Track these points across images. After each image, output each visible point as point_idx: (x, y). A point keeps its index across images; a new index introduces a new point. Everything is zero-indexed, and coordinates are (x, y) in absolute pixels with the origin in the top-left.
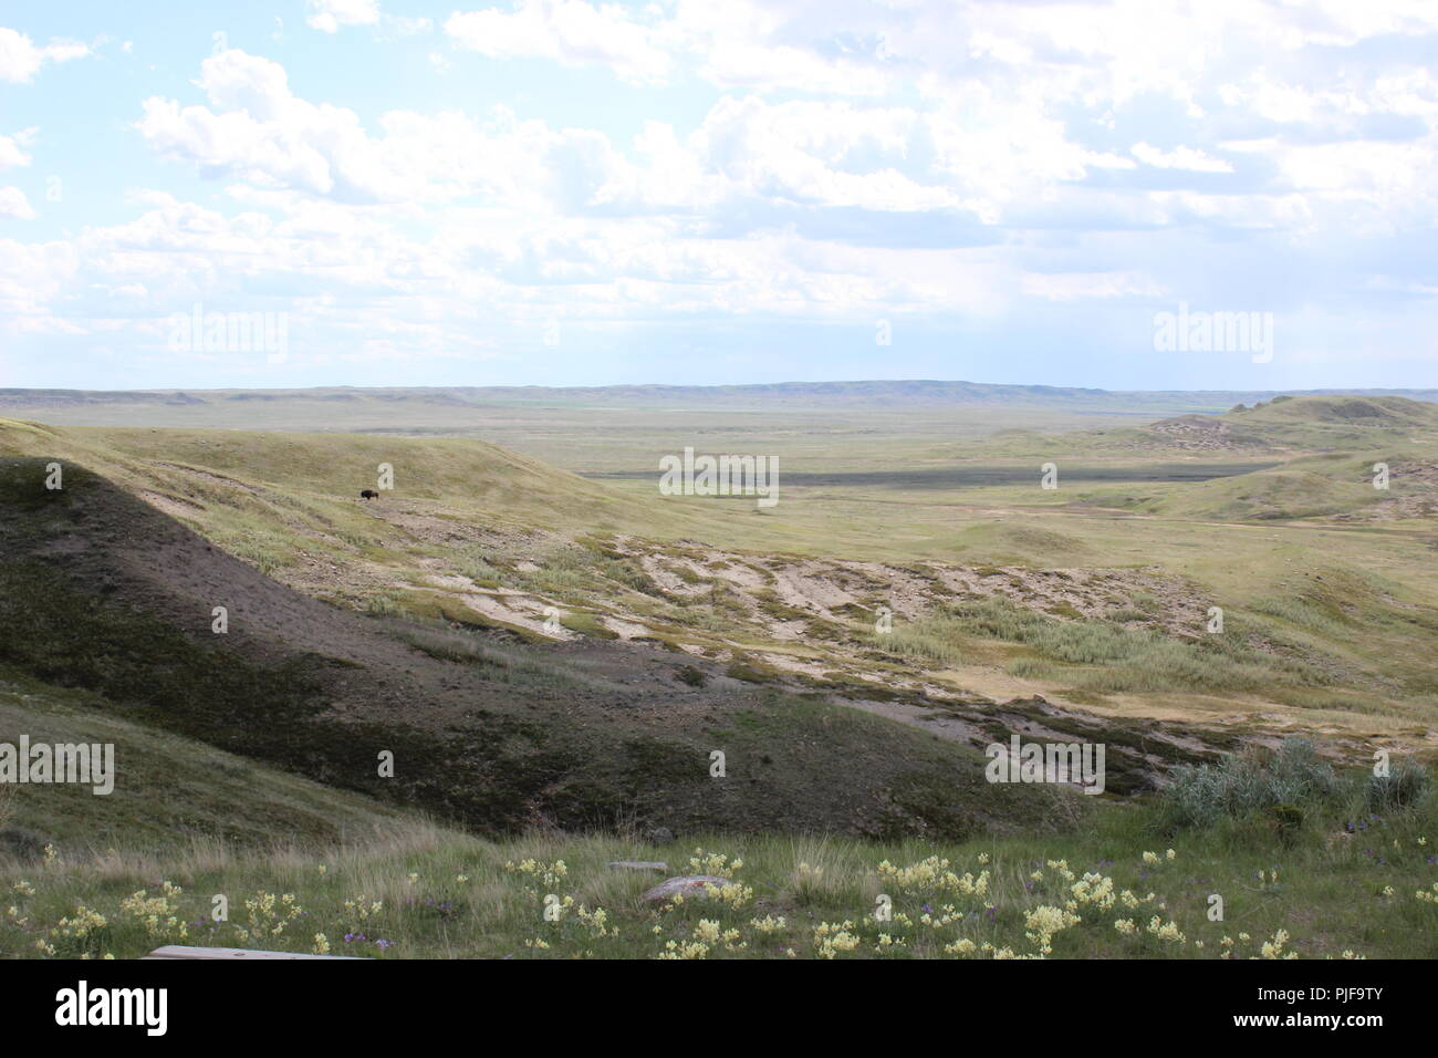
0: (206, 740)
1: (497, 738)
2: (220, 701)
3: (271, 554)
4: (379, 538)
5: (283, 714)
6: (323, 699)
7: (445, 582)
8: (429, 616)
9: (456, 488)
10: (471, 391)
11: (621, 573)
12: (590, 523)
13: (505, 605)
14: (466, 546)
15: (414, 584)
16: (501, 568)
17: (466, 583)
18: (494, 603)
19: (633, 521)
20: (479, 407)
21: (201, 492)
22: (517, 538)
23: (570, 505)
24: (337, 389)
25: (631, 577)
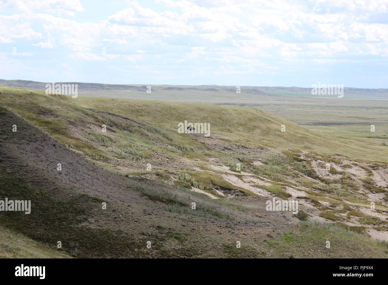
0: (24, 234)
1: (163, 240)
2: (36, 215)
3: (140, 153)
4: (193, 148)
5: (64, 223)
6: (85, 216)
7: (217, 168)
8: (206, 183)
9: (241, 128)
10: (267, 88)
11: (301, 168)
12: (300, 146)
13: (242, 180)
14: (231, 153)
15: (202, 168)
16: (245, 163)
17: (226, 169)
18: (237, 178)
19: (319, 146)
20: (269, 95)
21: (116, 125)
22: (255, 150)
23: (291, 137)
24: (210, 86)
25: (306, 170)
